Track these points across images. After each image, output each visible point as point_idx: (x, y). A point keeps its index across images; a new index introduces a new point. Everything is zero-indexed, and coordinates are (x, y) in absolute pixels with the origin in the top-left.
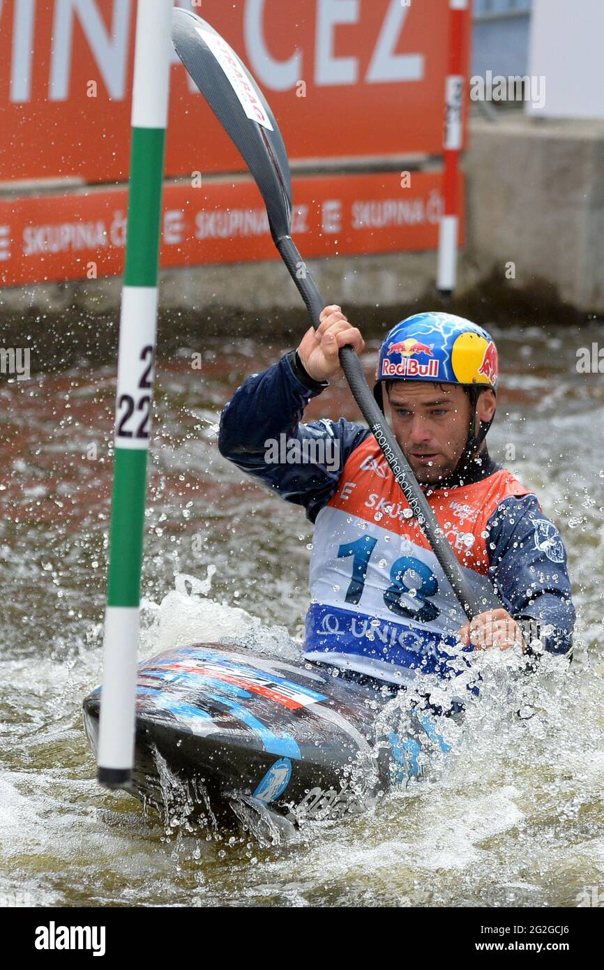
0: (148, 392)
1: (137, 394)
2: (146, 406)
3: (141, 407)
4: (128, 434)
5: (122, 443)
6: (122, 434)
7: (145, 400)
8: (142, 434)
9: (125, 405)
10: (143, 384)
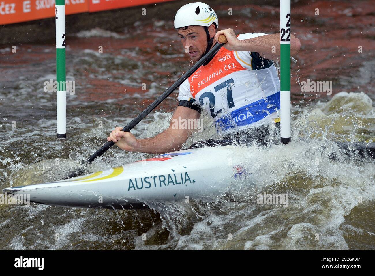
0: (289, 27)
1: (286, 28)
2: (289, 31)
3: (287, 32)
4: (284, 40)
5: (283, 43)
6: (282, 40)
7: (289, 29)
8: (288, 40)
9: (283, 31)
10: (288, 25)
